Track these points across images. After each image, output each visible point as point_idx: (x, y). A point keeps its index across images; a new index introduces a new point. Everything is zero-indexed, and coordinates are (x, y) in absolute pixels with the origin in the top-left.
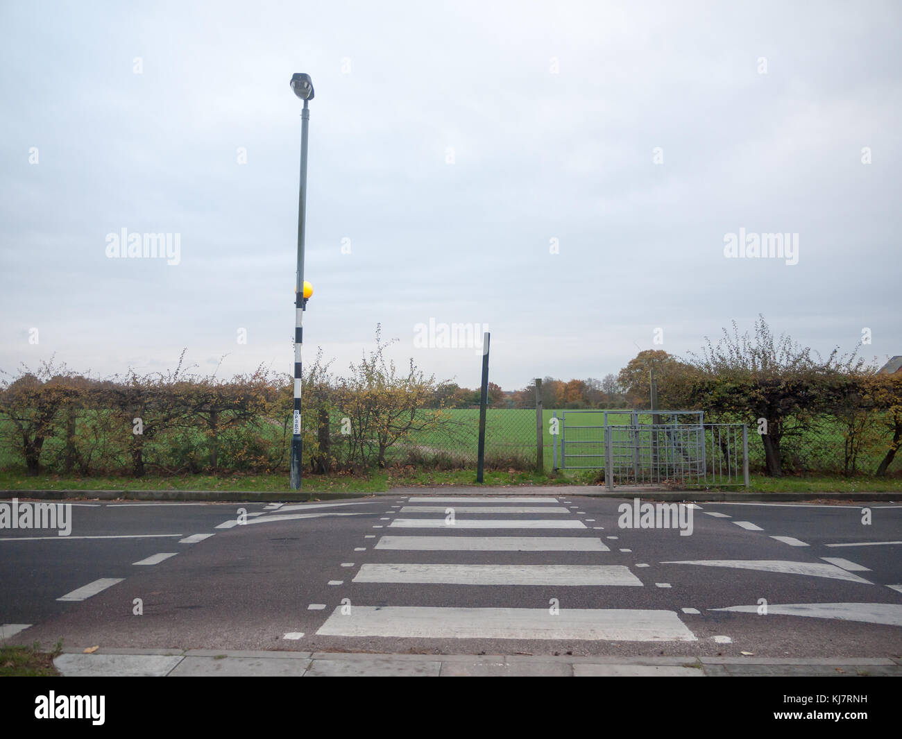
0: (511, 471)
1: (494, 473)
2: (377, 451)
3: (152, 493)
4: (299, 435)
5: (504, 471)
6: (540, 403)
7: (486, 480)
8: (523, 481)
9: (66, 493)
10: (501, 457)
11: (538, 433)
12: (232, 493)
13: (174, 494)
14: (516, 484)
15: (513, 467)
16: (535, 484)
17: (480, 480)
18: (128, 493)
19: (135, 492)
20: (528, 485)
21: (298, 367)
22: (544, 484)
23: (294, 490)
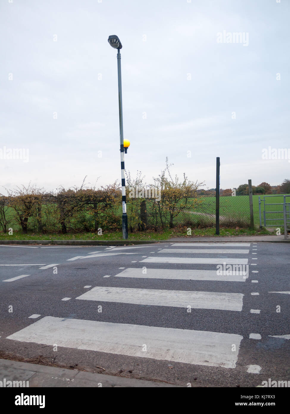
0: (237, 228)
1: (227, 229)
2: (169, 220)
3: (62, 242)
4: (125, 213)
5: (233, 228)
6: (251, 192)
7: (221, 233)
8: (242, 233)
9: (29, 241)
10: (231, 221)
11: (250, 208)
12: (95, 242)
13: (71, 242)
14: (237, 235)
15: (238, 226)
16: (247, 235)
17: (217, 233)
18: (53, 241)
19: (56, 241)
20: (244, 235)
21: (123, 181)
22: (253, 235)
23: (124, 240)
